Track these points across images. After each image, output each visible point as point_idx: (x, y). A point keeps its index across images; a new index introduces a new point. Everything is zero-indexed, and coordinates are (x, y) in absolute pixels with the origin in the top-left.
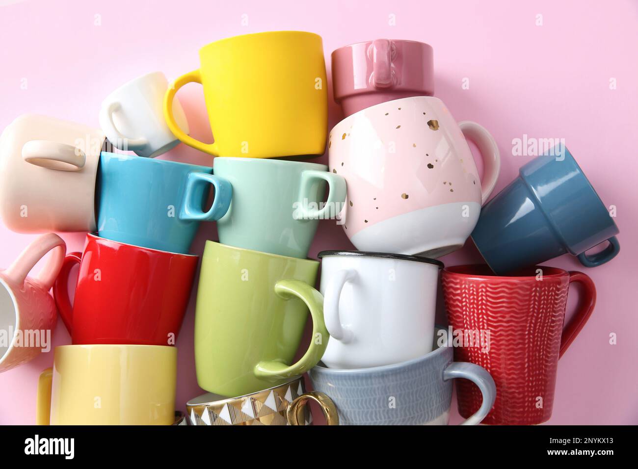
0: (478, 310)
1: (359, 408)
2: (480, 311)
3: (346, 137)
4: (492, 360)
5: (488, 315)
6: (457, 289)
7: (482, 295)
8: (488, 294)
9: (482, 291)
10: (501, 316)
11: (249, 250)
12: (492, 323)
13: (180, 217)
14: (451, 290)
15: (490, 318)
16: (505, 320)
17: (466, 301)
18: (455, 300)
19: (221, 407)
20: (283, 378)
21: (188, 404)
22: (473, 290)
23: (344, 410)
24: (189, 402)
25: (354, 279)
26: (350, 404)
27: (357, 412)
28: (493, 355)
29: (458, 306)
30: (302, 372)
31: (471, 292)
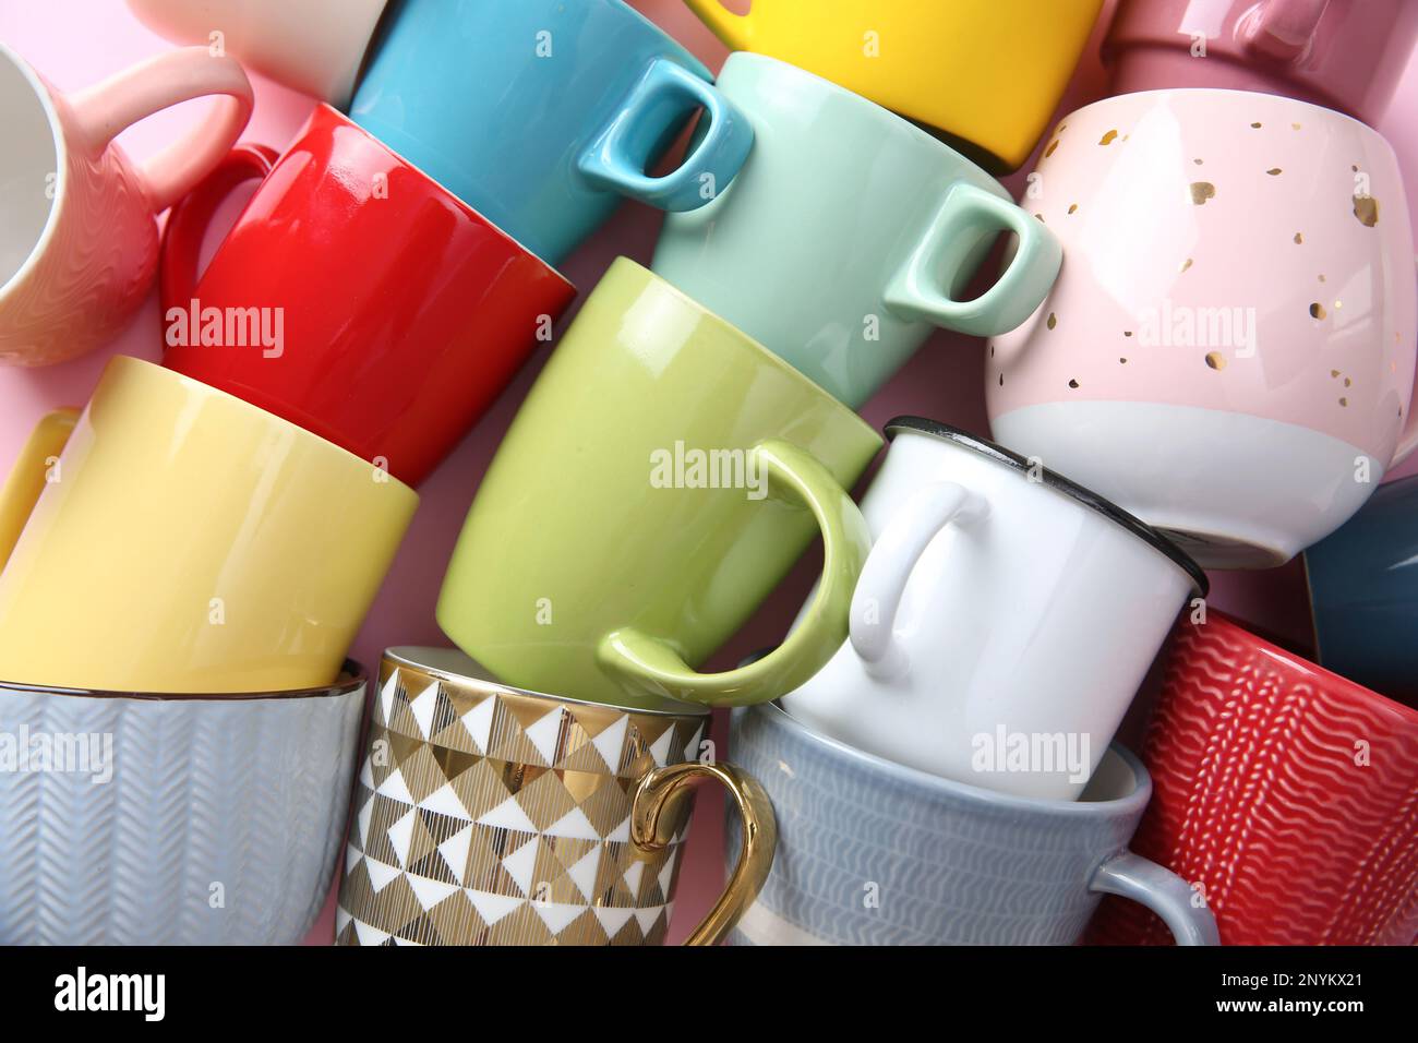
0: (1259, 746)
1: (840, 863)
2: (1263, 753)
3: (1114, 141)
4: (1236, 892)
5: (1279, 772)
6: (1226, 669)
7: (1290, 714)
8: (1309, 716)
9: (1295, 703)
10: (1314, 791)
11: (728, 325)
12: (1281, 798)
13: (581, 163)
14: (1204, 665)
15: (1282, 782)
16: (1323, 804)
17: (1234, 710)
18: (1200, 696)
19: (477, 698)
20: (669, 695)
21: (389, 653)
22: (1270, 689)
23: (793, 851)
24: (393, 648)
25: (972, 523)
26: (822, 840)
27: (828, 871)
28: (1244, 881)
29: (1203, 713)
30: (720, 701)
31: (1263, 692)
